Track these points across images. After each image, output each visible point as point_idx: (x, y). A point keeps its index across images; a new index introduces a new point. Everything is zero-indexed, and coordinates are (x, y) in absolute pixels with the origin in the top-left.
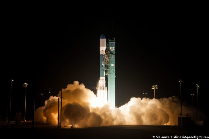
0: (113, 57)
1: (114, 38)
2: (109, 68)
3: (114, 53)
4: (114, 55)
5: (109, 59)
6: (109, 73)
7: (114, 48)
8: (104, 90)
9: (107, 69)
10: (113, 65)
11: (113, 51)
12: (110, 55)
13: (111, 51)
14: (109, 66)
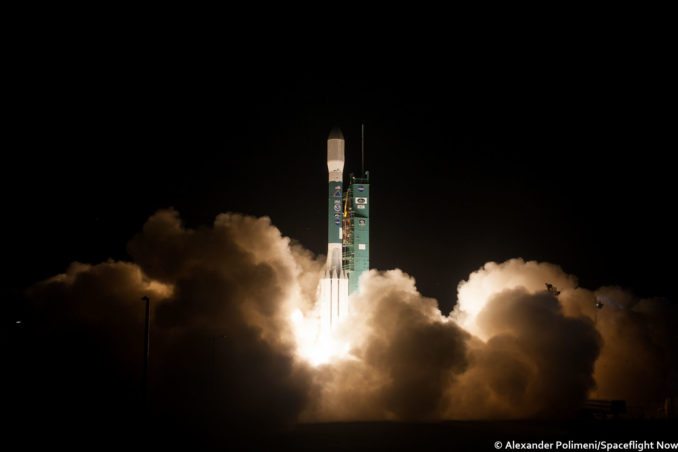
0: (363, 226)
1: (367, 173)
2: (353, 256)
3: (367, 214)
4: (367, 220)
5: (353, 229)
6: (352, 269)
7: (366, 199)
8: (339, 277)
9: (348, 258)
10: (363, 247)
11: (363, 207)
12: (356, 219)
13: (359, 207)
14: (353, 250)
